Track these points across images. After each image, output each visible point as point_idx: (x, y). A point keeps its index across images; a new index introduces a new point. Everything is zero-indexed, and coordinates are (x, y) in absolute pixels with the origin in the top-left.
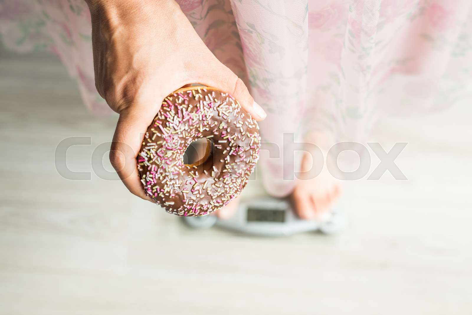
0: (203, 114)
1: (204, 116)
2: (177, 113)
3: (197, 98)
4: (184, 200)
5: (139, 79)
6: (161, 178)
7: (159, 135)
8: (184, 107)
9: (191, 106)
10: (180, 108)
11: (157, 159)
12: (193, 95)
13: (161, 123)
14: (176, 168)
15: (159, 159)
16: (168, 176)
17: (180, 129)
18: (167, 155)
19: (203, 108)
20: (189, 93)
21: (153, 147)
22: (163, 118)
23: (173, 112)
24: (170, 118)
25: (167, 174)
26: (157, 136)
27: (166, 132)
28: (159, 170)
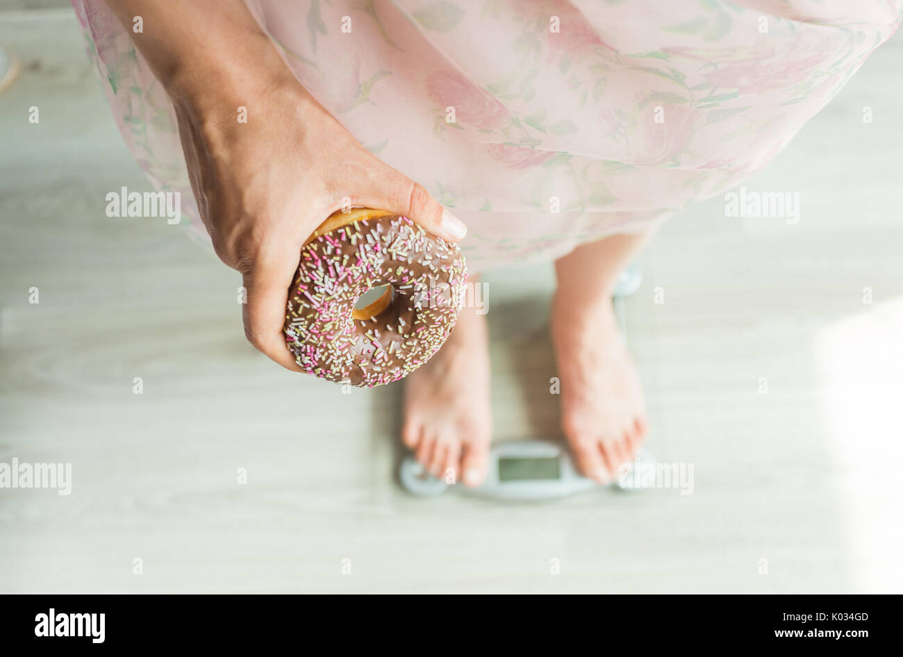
0: (366, 264)
1: (369, 267)
2: (327, 271)
3: (354, 242)
4: (364, 374)
5: (257, 232)
6: (324, 359)
7: (308, 306)
8: (335, 261)
9: (346, 257)
10: (330, 262)
11: (311, 338)
12: (347, 237)
13: (306, 288)
14: (342, 339)
15: (314, 336)
16: (332, 354)
17: (337, 292)
18: (324, 330)
19: (366, 255)
20: (341, 234)
21: (302, 323)
22: (308, 280)
23: (321, 270)
24: (318, 280)
25: (330, 352)
26: (304, 307)
27: (317, 301)
28: (318, 349)
